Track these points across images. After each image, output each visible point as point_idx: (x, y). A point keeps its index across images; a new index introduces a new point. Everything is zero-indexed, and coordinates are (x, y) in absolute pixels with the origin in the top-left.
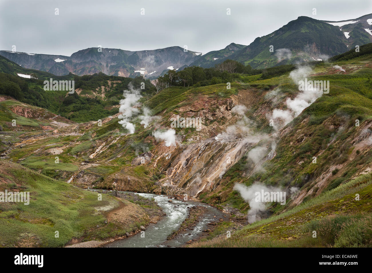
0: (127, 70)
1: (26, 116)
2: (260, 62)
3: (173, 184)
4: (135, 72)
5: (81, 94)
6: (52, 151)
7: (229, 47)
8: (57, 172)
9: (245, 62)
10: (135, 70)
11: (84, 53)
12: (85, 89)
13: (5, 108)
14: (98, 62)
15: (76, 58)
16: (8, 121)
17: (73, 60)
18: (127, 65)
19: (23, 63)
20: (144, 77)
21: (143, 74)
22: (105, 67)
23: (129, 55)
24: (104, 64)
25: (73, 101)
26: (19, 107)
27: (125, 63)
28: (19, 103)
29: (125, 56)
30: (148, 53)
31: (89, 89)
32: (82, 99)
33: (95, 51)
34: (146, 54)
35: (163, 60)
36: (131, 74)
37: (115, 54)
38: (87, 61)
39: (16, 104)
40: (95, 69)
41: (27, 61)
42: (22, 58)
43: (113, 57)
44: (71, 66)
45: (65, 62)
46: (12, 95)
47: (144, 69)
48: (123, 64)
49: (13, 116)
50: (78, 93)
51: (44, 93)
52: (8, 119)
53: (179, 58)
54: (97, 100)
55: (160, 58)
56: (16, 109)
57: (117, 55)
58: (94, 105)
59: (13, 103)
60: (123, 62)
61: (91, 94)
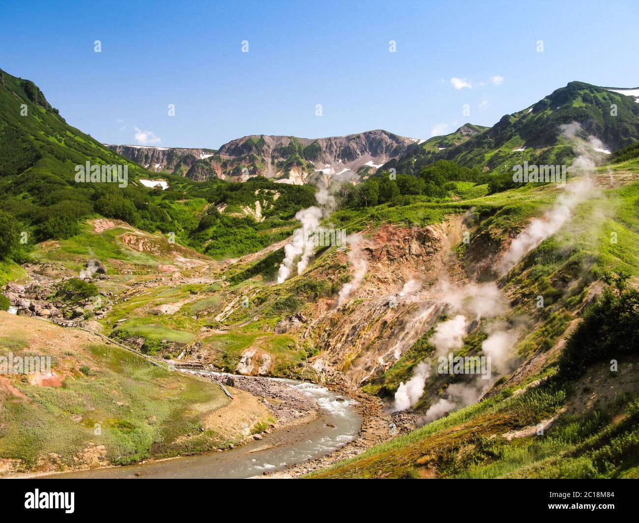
0: (303, 169)
1: (141, 249)
2: (509, 154)
3: (329, 366)
4: (316, 170)
5: (227, 211)
6: (164, 309)
7: (462, 131)
8: (164, 343)
9: (486, 155)
10: (316, 168)
11: (238, 144)
12: (232, 203)
13: (113, 238)
14: (259, 158)
15: (226, 153)
16: (114, 258)
17: (222, 156)
18: (302, 161)
19: (151, 161)
20: (329, 178)
21: (328, 174)
22: (270, 165)
23: (306, 145)
24: (269, 160)
25: (212, 222)
26: (131, 237)
27: (300, 157)
28: (132, 231)
29: (299, 147)
30: (335, 141)
31: (238, 203)
32: (226, 220)
33: (255, 141)
34: (333, 142)
35: (358, 152)
36: (309, 174)
37: (286, 143)
38: (243, 155)
39: (128, 232)
40: (255, 168)
41: (158, 159)
42: (150, 155)
43: (282, 149)
44: (219, 164)
45: (211, 159)
46: (123, 219)
47: (329, 166)
48: (296, 159)
49: (123, 250)
50: (221, 210)
51: (171, 212)
52: (115, 255)
53: (383, 148)
54: (249, 220)
55: (354, 148)
56: (128, 238)
57: (287, 146)
58: (245, 228)
59: (123, 231)
60: (298, 155)
61: (240, 211)
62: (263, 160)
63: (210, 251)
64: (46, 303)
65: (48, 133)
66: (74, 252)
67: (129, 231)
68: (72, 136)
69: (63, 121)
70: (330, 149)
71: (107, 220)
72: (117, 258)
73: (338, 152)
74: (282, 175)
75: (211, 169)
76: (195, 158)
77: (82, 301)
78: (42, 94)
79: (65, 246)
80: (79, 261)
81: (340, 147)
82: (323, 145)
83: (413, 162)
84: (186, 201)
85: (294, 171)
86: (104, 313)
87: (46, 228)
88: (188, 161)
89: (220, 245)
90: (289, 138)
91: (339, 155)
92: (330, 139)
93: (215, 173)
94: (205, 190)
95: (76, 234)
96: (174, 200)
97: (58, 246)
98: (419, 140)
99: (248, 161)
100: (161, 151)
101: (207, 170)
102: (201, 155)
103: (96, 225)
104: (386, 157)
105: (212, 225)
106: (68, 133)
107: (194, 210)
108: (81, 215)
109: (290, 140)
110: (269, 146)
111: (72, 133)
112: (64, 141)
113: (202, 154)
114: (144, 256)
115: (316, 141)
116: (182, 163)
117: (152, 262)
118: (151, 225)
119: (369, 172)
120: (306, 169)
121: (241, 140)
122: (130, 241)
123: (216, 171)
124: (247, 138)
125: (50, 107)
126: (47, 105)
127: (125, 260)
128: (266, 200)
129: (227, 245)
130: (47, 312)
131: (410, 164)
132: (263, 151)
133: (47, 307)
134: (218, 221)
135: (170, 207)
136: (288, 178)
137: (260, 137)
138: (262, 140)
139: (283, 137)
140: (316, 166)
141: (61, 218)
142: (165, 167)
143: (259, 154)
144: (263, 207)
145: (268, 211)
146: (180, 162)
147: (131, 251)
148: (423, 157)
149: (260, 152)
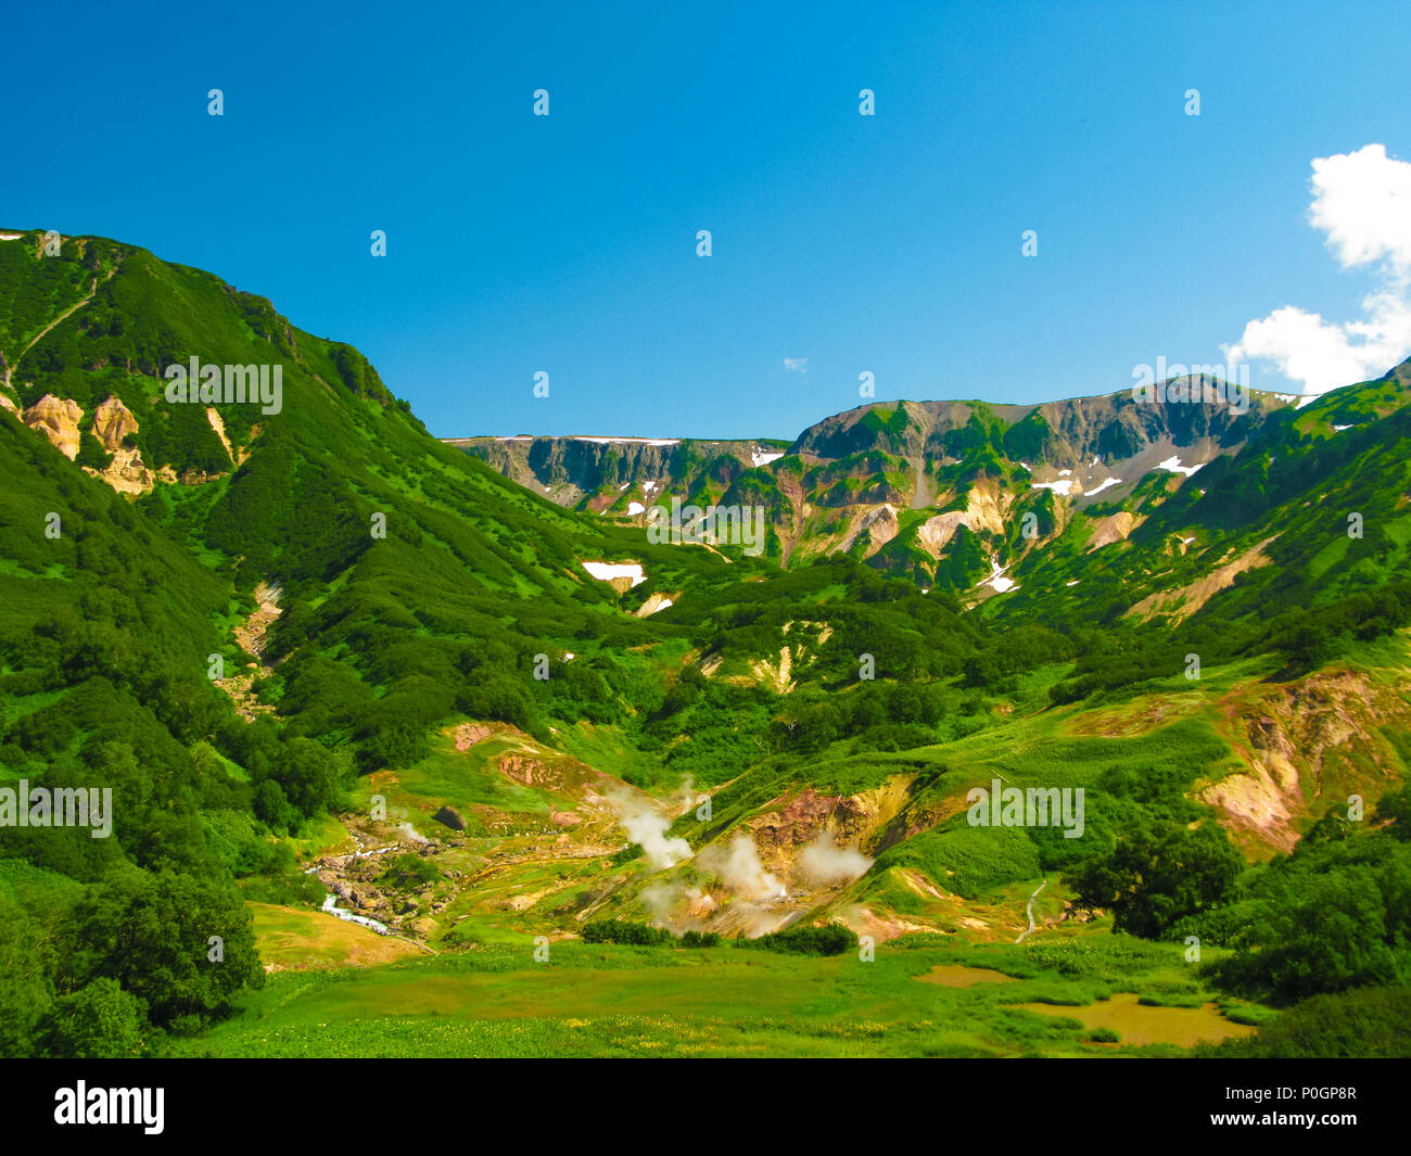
0: (1003, 484)
1: (529, 780)
4: (1035, 486)
5: (722, 671)
6: (516, 901)
7: (1399, 375)
10: (1036, 481)
11: (841, 426)
12: (731, 656)
13: (485, 760)
14: (894, 459)
15: (813, 449)
16: (481, 802)
17: (803, 458)
18: (1001, 462)
19: (634, 476)
20: (1066, 504)
21: (1066, 493)
22: (920, 477)
23: (1011, 420)
24: (918, 464)
25: (688, 699)
26: (514, 758)
27: (995, 454)
28: (517, 746)
29: (995, 428)
30: (1085, 407)
31: (744, 655)
32: (715, 692)
33: (884, 417)
34: (1079, 413)
35: (1143, 435)
36: (1018, 497)
37: (960, 420)
38: (854, 455)
39: (511, 749)
40: (884, 484)
41: (650, 468)
42: (631, 458)
43: (950, 433)
44: (798, 478)
45: (775, 465)
46: (507, 719)
47: (1068, 472)
48: (987, 458)
49: (498, 783)
50: (708, 671)
51: (614, 676)
52: (482, 795)
53: (1204, 422)
54: (761, 693)
55: (1130, 425)
56: (509, 761)
57: (964, 425)
58: (749, 709)
59: (503, 745)
60: (989, 449)
61: (746, 671)
62: (904, 465)
63: (673, 762)
64: (373, 888)
65: (387, 470)
66: (419, 792)
67: (512, 745)
68: (438, 466)
69: (418, 426)
70: (1070, 429)
71: (477, 724)
72: (484, 802)
73: (1091, 438)
74: (951, 500)
75: (776, 493)
76: (737, 465)
77: (418, 887)
78: (375, 373)
79: (405, 781)
80: (427, 808)
81: (1095, 424)
82: (1052, 419)
83: (1265, 467)
84: (649, 647)
85: (980, 489)
86: (444, 905)
87: (376, 750)
88: (723, 471)
89: (694, 749)
90: (970, 405)
91: (1093, 444)
92: (1070, 404)
93: (787, 500)
94: (721, 587)
95: (423, 758)
96: (624, 647)
97: (394, 780)
98: (1298, 398)
99: (866, 469)
100: (657, 447)
101: (767, 494)
102: (754, 456)
103: (458, 737)
104: (1213, 447)
105: (687, 705)
106: (431, 461)
107: (663, 666)
108: (434, 719)
109: (970, 410)
110: (918, 429)
111: (439, 459)
112: (422, 483)
113: (757, 452)
114: (531, 795)
115: (1035, 411)
116: (708, 478)
117: (541, 807)
118: (571, 708)
119: (1167, 488)
120: (1009, 483)
121: (851, 415)
122: (511, 766)
123: (790, 496)
124: (864, 411)
125: (390, 398)
126: (384, 395)
127: (496, 804)
128: (804, 645)
129: (709, 748)
130: (373, 903)
131: (1257, 469)
132: (904, 442)
133: (373, 895)
134: (702, 694)
135: (612, 666)
136: (964, 509)
137: (895, 409)
138: (900, 416)
139: (951, 404)
140: (1036, 474)
141: (401, 731)
142: (667, 487)
143: (894, 450)
144: (795, 661)
145: (802, 670)
146: (703, 474)
147: (511, 784)
148: (1290, 451)
149: (896, 443)
